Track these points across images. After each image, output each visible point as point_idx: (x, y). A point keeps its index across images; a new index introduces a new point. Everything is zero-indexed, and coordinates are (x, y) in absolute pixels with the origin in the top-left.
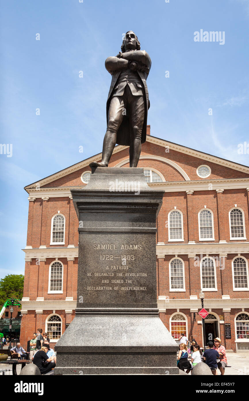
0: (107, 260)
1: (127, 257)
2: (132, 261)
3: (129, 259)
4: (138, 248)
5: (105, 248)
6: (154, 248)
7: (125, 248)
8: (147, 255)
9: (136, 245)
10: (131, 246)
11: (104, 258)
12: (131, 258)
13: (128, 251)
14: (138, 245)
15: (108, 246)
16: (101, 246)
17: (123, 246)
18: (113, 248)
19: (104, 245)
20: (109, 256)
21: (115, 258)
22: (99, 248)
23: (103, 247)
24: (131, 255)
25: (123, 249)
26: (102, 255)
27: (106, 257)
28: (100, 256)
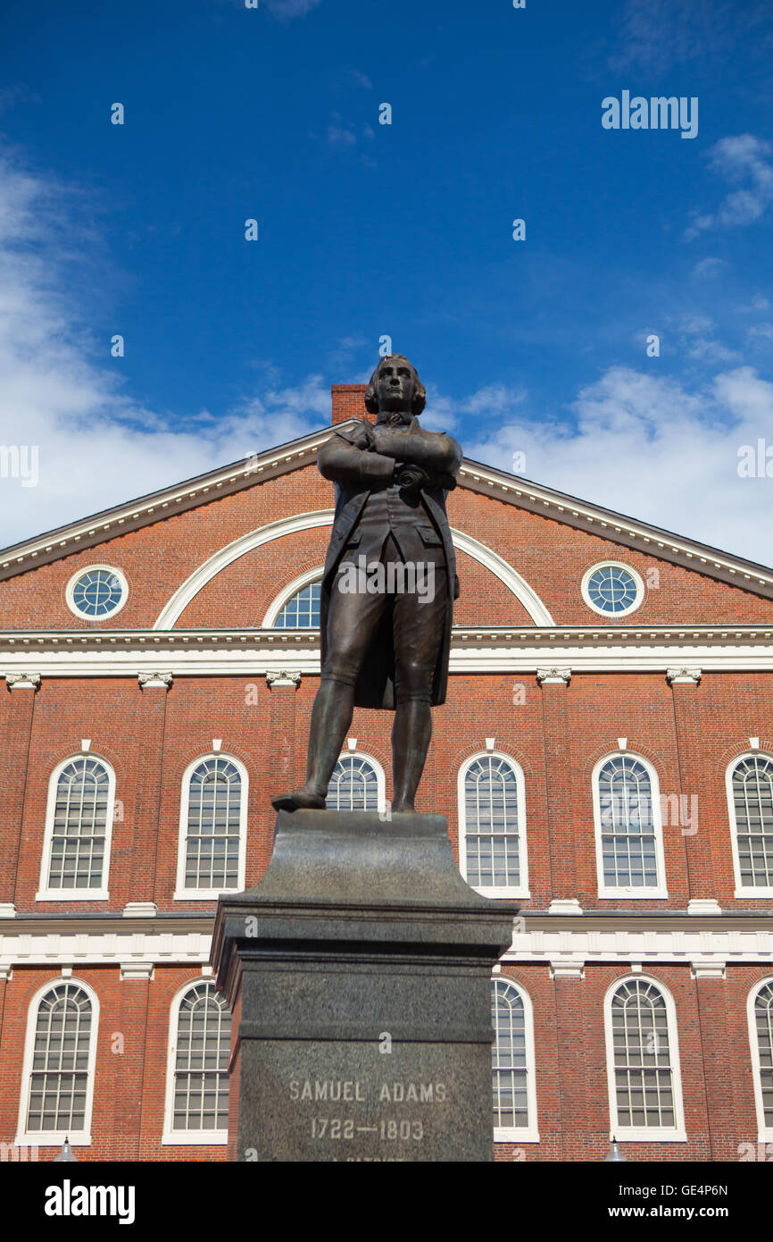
0: (333, 1136)
1: (398, 1128)
2: (415, 1140)
3: (405, 1135)
4: (434, 1098)
5: (329, 1094)
7: (392, 1097)
8: (463, 1120)
9: (427, 1085)
10: (412, 1088)
11: (323, 1133)
12: (413, 1130)
13: (402, 1106)
14: (434, 1087)
15: (336, 1090)
16: (313, 1088)
17: (385, 1088)
18: (350, 1094)
19: (325, 1086)
20: (339, 1124)
21: (359, 1129)
22: (306, 1093)
23: (321, 1092)
24: (411, 1119)
25: (385, 1099)
26: (317, 1121)
27: (329, 1127)
28: (310, 1122)
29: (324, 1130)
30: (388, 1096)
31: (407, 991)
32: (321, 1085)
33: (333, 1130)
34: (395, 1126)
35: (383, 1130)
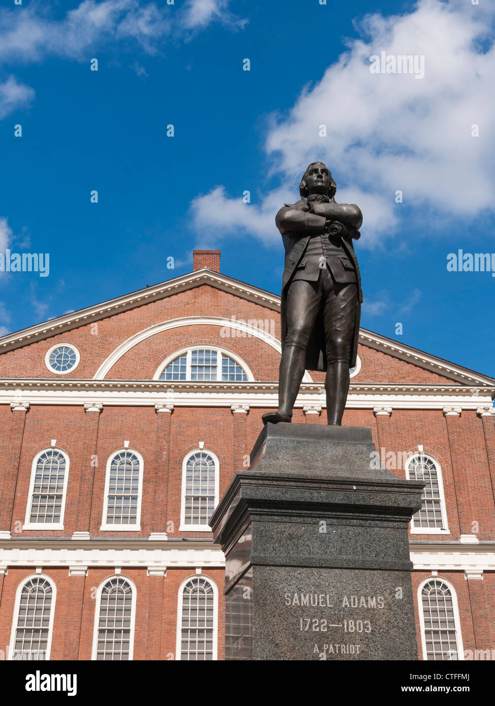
0: (314, 630)
1: (355, 625)
2: (367, 633)
3: (360, 630)
4: (376, 605)
5: (310, 603)
6: (409, 606)
7: (350, 605)
8: (396, 621)
9: (372, 598)
10: (363, 599)
11: (307, 627)
12: (365, 626)
13: (357, 611)
14: (376, 599)
15: (314, 598)
16: (300, 598)
17: (345, 598)
18: (325, 602)
19: (307, 597)
20: (318, 621)
21: (330, 625)
22: (296, 601)
23: (305, 601)
24: (363, 619)
25: (346, 606)
26: (303, 620)
27: (311, 624)
28: (299, 621)
29: (308, 625)
30: (348, 604)
31: (356, 536)
32: (305, 596)
33: (314, 626)
34: (353, 624)
35: (345, 626)
